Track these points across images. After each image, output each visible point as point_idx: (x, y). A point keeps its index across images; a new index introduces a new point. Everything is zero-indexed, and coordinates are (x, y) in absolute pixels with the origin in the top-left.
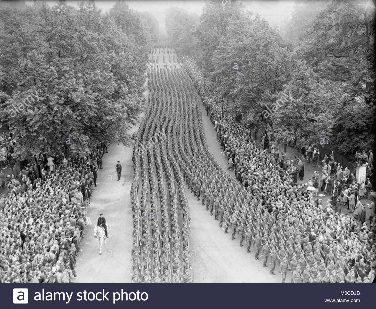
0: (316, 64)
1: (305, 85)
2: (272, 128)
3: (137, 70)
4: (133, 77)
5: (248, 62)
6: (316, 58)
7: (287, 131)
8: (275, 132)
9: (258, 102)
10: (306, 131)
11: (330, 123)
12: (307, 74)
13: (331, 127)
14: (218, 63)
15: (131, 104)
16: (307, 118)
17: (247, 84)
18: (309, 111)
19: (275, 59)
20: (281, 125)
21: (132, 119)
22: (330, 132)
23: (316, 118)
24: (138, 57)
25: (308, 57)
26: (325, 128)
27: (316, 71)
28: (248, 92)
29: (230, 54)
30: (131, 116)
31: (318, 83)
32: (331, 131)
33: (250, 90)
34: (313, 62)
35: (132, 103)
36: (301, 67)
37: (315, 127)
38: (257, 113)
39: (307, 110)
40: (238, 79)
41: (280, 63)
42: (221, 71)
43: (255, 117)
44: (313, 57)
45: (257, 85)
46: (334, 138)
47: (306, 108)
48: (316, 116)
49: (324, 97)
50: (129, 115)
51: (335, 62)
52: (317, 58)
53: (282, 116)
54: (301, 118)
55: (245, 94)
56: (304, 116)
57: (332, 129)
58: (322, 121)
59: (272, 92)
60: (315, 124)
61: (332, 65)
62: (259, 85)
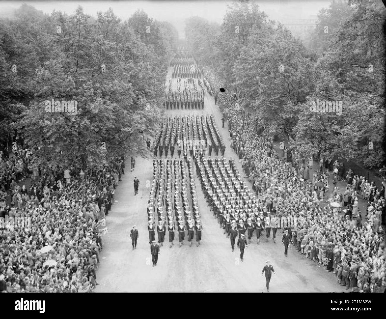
0: (341, 74)
1: (329, 96)
2: (295, 140)
3: (156, 80)
4: (152, 87)
5: (269, 73)
6: (340, 69)
7: (311, 144)
8: (298, 145)
9: (280, 115)
10: (330, 144)
11: (355, 136)
12: (332, 85)
13: (356, 139)
14: (239, 74)
15: (150, 116)
16: (332, 131)
17: (269, 95)
18: (333, 123)
19: (299, 70)
20: (304, 138)
21: (151, 131)
22: (356, 146)
23: (341, 131)
24: (156, 68)
25: (333, 68)
26: (350, 141)
27: (341, 82)
28: (270, 104)
29: (252, 65)
30: (150, 127)
31: (343, 95)
32: (356, 144)
33: (273, 102)
34: (338, 72)
35: (150, 114)
36: (325, 78)
37: (339, 140)
38: (279, 125)
39: (331, 122)
40: (260, 90)
41: (303, 73)
42: (242, 82)
43: (277, 129)
44: (338, 68)
45: (279, 96)
46: (359, 152)
47: (330, 121)
48: (341, 128)
49: (349, 109)
50: (147, 126)
51: (361, 73)
52: (342, 68)
53: (305, 128)
54: (325, 130)
55: (267, 105)
56: (327, 128)
57: (357, 142)
58: (347, 134)
59: (295, 103)
60: (340, 137)
61: (358, 76)
62: (281, 97)
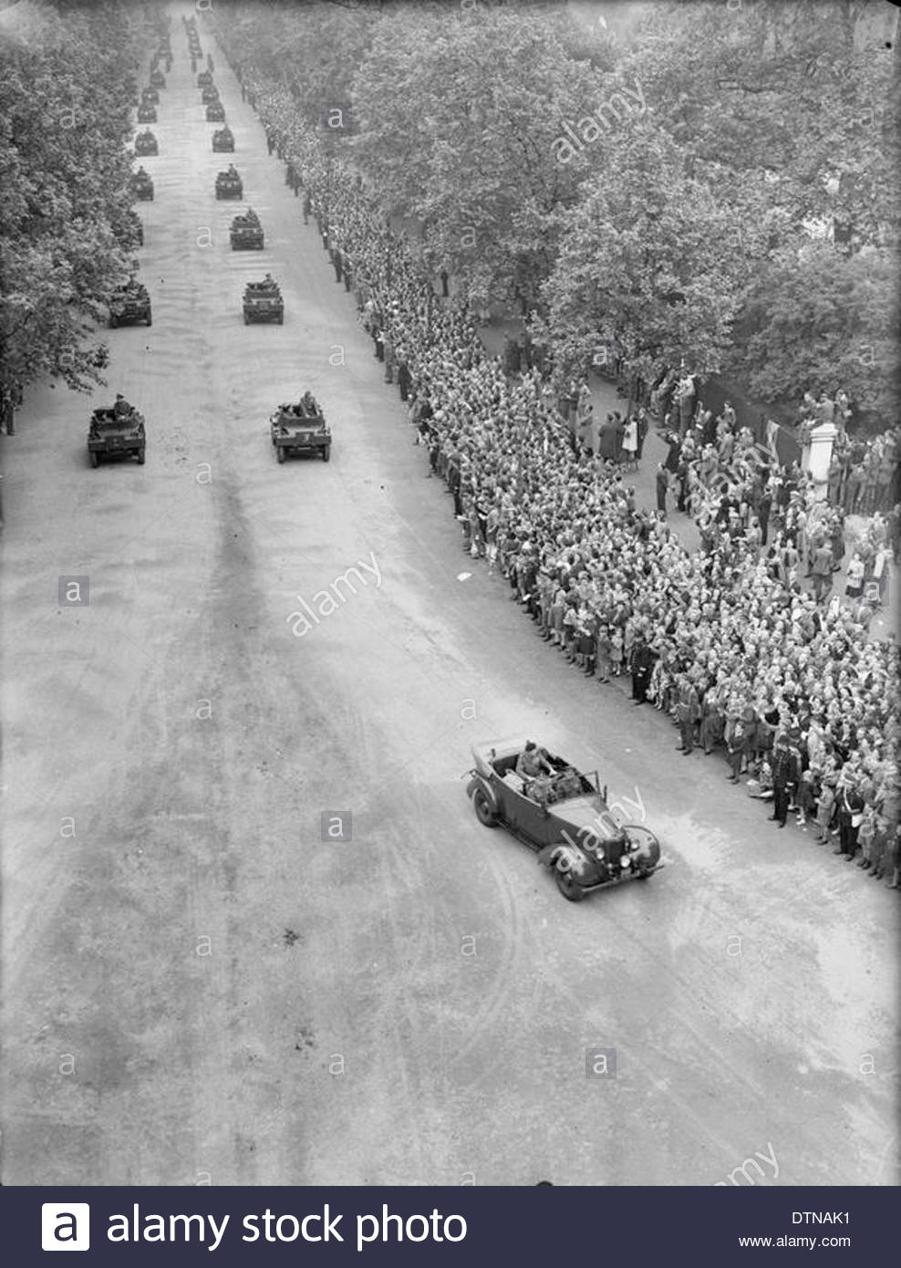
0: (685, 113)
1: (650, 186)
2: (547, 323)
3: (99, 133)
4: (88, 159)
5: (467, 110)
6: (684, 96)
7: (594, 335)
8: (556, 337)
9: (502, 242)
10: (652, 332)
11: (725, 307)
12: (657, 149)
13: (728, 317)
14: (372, 111)
15: (86, 252)
16: (656, 291)
17: (466, 180)
18: (660, 268)
19: (556, 100)
20: (575, 316)
21: (93, 302)
22: (726, 335)
23: (684, 290)
24: (100, 91)
25: (662, 92)
26: (708, 323)
27: (682, 138)
28: (471, 209)
29: (410, 79)
30: (89, 291)
31: (689, 180)
32: (727, 330)
33: (477, 203)
34: (676, 107)
35: (86, 245)
36: (639, 128)
37: (679, 318)
38: (498, 275)
39: (653, 267)
40: (437, 163)
41: (568, 110)
42: (381, 135)
43: (492, 287)
44: (677, 92)
45: (497, 185)
46: (738, 352)
47: (651, 261)
48: (685, 282)
49: (707, 223)
50: (80, 289)
51: (745, 107)
52: (689, 94)
53: (576, 285)
54: (637, 291)
55: (460, 213)
56: (644, 285)
57: (730, 323)
58: (701, 299)
59: (546, 207)
60: (680, 309)
61: (735, 116)
62: (503, 186)
